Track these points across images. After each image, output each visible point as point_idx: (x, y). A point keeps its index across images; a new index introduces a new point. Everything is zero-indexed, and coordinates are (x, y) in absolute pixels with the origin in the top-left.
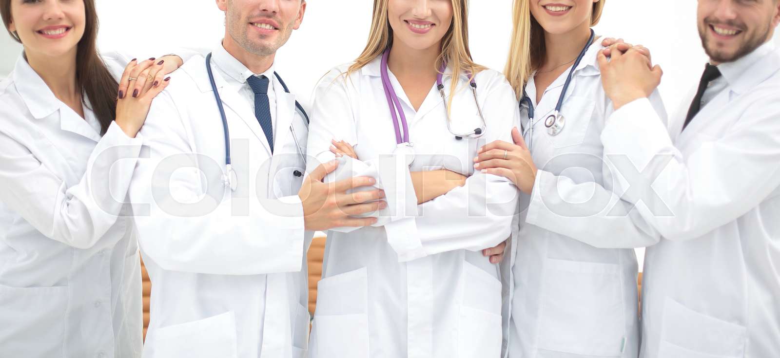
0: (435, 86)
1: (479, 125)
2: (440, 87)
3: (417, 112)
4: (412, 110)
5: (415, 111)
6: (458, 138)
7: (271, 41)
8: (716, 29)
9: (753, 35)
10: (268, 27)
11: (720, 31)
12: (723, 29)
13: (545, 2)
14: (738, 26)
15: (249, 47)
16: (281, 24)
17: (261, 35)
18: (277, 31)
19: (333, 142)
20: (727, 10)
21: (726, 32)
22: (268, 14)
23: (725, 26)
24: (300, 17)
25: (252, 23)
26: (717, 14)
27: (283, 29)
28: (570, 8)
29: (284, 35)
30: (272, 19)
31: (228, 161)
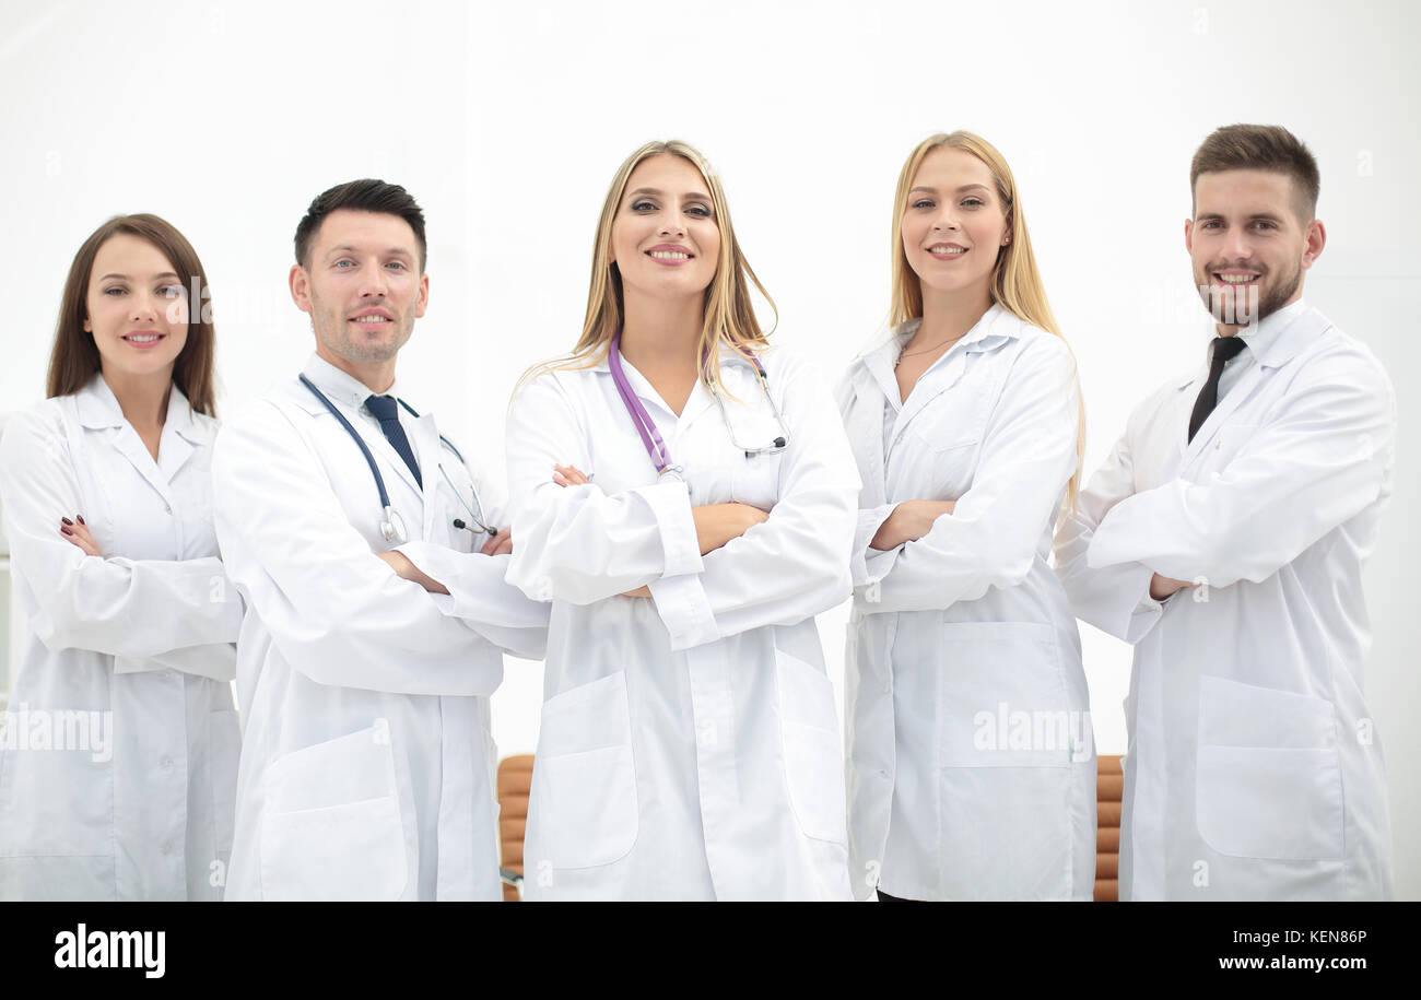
1: (780, 433)
3: (679, 416)
4: (668, 415)
5: (673, 413)
6: (749, 455)
7: (385, 340)
8: (1224, 277)
9: (1278, 281)
10: (377, 319)
11: (1231, 278)
12: (1235, 274)
13: (930, 243)
14: (1255, 268)
15: (354, 354)
16: (396, 312)
17: (371, 335)
18: (391, 323)
19: (558, 469)
20: (1236, 244)
21: (1240, 278)
22: (373, 300)
23: (1239, 269)
24: (423, 299)
25: (353, 320)
26: (1224, 253)
27: (400, 319)
28: (966, 250)
29: (403, 328)
30: (380, 307)
31: (385, 502)
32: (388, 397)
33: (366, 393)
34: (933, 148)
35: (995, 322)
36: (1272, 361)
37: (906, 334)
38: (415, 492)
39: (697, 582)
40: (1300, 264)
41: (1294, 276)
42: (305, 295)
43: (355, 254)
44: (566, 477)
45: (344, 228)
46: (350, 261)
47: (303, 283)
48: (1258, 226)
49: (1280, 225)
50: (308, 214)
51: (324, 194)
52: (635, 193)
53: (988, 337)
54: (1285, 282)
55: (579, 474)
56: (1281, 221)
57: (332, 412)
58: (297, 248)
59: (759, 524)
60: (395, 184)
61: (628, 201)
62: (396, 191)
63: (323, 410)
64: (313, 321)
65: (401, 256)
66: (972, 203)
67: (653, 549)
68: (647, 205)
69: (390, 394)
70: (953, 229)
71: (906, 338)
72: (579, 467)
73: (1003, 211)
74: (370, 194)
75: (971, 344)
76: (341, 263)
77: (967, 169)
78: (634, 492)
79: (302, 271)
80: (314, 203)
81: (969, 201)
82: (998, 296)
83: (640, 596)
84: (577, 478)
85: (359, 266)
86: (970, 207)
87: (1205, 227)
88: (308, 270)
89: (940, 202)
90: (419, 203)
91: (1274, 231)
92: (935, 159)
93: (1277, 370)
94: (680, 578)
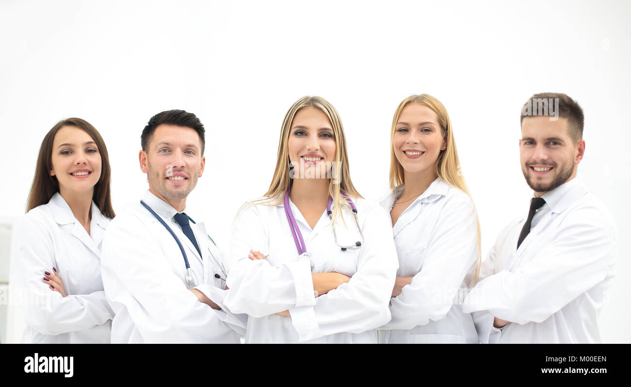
0: (326, 212)
1: (359, 240)
2: (329, 213)
3: (312, 229)
4: (309, 229)
5: (311, 229)
6: (344, 249)
7: (184, 188)
8: (535, 169)
9: (562, 171)
10: (179, 178)
11: (538, 169)
12: (540, 167)
13: (405, 149)
14: (550, 164)
15: (168, 195)
16: (189, 174)
17: (176, 186)
18: (187, 180)
19: (252, 252)
20: (540, 153)
21: (542, 169)
22: (178, 170)
23: (541, 165)
24: (202, 168)
25: (167, 178)
26: (534, 157)
27: (191, 178)
28: (423, 152)
29: (193, 182)
30: (181, 172)
31: (188, 266)
32: (184, 214)
33: (175, 212)
34: (408, 103)
35: (437, 187)
36: (557, 210)
37: (399, 192)
38: (199, 260)
39: (311, 311)
40: (573, 161)
41: (570, 167)
42: (145, 165)
43: (169, 146)
44: (255, 256)
45: (166, 134)
46: (167, 149)
47: (145, 159)
48: (552, 143)
49: (562, 143)
50: (148, 125)
51: (156, 116)
52: (296, 127)
53: (431, 195)
54: (565, 171)
55: (262, 255)
56: (563, 141)
57: (159, 220)
58: (142, 141)
59: (345, 283)
60: (191, 113)
61: (293, 131)
62: (192, 116)
63: (156, 220)
64: (149, 178)
65: (192, 148)
66: (426, 130)
67: (291, 292)
68: (302, 132)
69: (185, 213)
70: (416, 143)
71: (399, 193)
72: (261, 252)
73: (442, 133)
74: (179, 117)
75: (423, 199)
76: (163, 150)
77: (425, 114)
78: (285, 265)
79: (145, 153)
80: (151, 120)
81: (426, 129)
82: (439, 175)
83: (286, 315)
84: (260, 257)
85: (172, 152)
86: (425, 133)
87: (526, 144)
88: (147, 153)
89: (410, 129)
90: (202, 122)
91: (559, 146)
92: (409, 109)
93: (559, 214)
94: (304, 307)
